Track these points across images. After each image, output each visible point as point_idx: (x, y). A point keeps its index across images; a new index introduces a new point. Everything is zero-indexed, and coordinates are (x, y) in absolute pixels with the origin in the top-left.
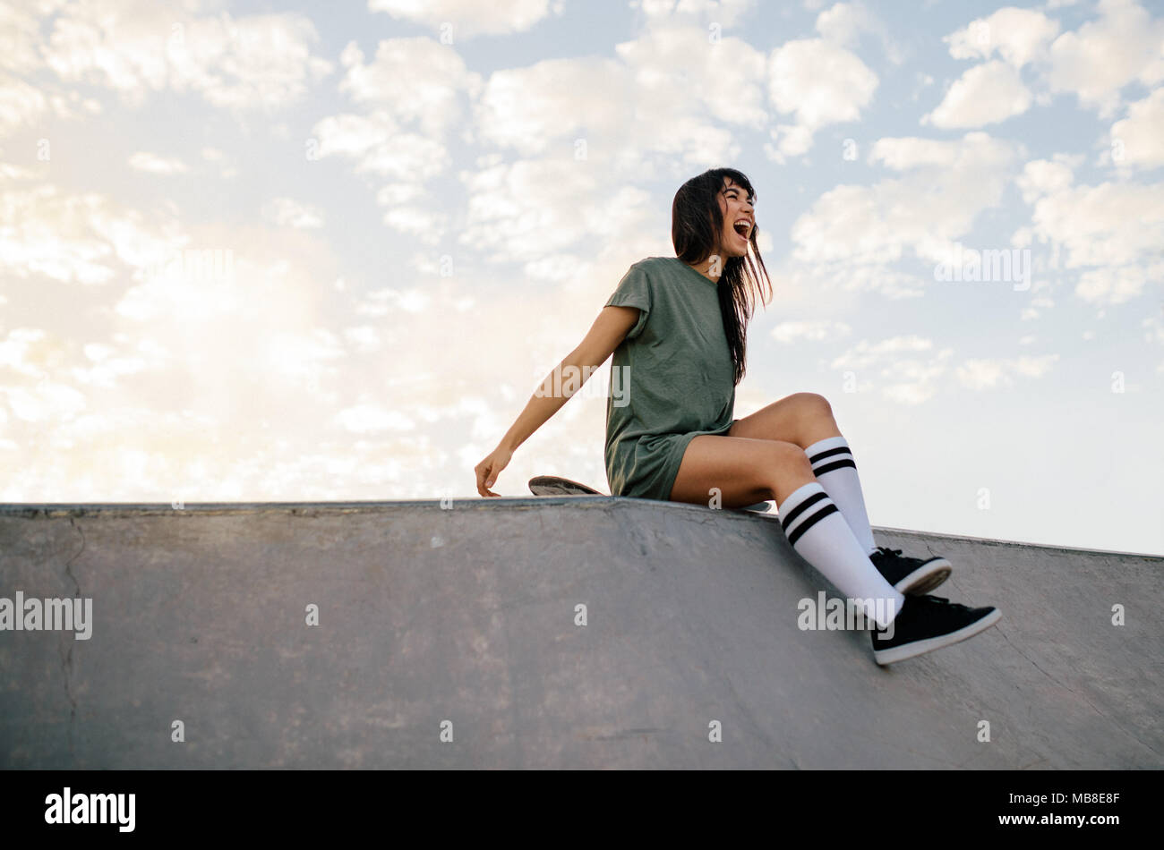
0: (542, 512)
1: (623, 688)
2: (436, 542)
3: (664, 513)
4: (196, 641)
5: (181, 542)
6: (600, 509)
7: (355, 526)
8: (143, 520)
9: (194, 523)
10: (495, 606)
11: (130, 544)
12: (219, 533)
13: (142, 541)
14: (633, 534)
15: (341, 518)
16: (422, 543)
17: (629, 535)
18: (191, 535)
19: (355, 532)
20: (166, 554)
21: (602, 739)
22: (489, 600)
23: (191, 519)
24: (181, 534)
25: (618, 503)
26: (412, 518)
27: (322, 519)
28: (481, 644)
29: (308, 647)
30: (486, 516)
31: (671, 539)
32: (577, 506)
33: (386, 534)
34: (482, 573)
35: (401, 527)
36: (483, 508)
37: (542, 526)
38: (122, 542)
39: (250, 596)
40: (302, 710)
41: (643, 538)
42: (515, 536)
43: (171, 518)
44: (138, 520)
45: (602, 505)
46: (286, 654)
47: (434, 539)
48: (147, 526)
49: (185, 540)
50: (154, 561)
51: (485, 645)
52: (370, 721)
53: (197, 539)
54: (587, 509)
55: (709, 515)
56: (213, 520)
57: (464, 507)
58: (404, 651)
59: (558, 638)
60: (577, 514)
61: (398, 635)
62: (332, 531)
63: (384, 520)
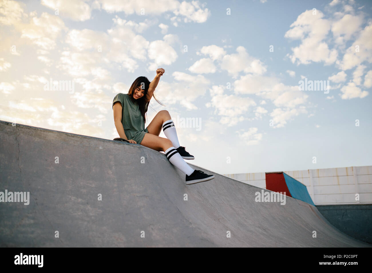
0: (125, 146)
1: (142, 187)
2: (101, 148)
3: (150, 151)
4: (47, 160)
5: (42, 137)
6: (137, 147)
7: (82, 141)
8: (33, 130)
9: (45, 133)
10: (113, 165)
11: (30, 135)
12: (51, 137)
13: (33, 135)
14: (144, 154)
15: (79, 138)
16: (98, 148)
17: (143, 154)
18: (45, 136)
19: (82, 142)
20: (39, 139)
21: (137, 196)
22: (112, 163)
23: (44, 132)
24: (42, 135)
25: (141, 147)
26: (95, 141)
27: (75, 138)
28: (110, 172)
29: (72, 166)
30: (112, 144)
31: (152, 157)
32: (132, 146)
33: (89, 144)
34: (111, 157)
35: (93, 143)
36: (111, 142)
37: (124, 149)
38: (28, 135)
39: (58, 152)
40: (72, 179)
41: (146, 156)
42: (118, 150)
43: (40, 131)
44: (32, 130)
45: (138, 147)
46: (67, 167)
47: (100, 147)
48: (34, 132)
49: (43, 137)
50: (36, 140)
51: (111, 173)
52: (87, 184)
53: (46, 137)
54: (134, 147)
55: (159, 154)
56: (50, 133)
57: (107, 141)
58: (93, 171)
59: (127, 174)
60: (132, 147)
61: (92, 167)
62: (77, 141)
63: (89, 141)
